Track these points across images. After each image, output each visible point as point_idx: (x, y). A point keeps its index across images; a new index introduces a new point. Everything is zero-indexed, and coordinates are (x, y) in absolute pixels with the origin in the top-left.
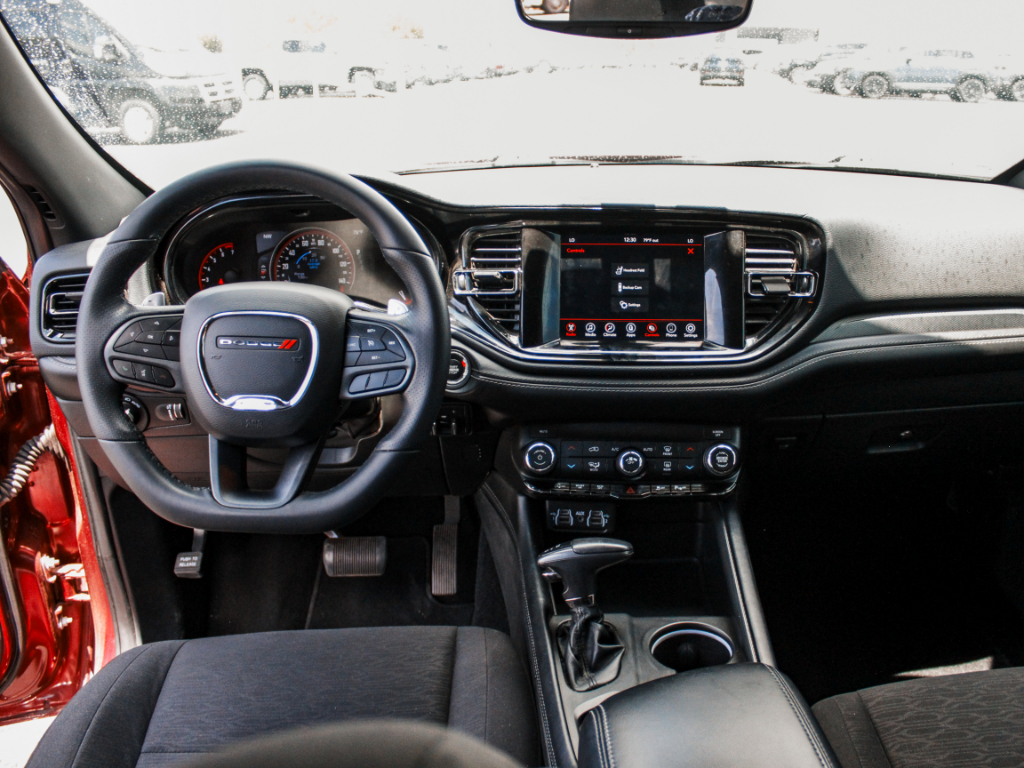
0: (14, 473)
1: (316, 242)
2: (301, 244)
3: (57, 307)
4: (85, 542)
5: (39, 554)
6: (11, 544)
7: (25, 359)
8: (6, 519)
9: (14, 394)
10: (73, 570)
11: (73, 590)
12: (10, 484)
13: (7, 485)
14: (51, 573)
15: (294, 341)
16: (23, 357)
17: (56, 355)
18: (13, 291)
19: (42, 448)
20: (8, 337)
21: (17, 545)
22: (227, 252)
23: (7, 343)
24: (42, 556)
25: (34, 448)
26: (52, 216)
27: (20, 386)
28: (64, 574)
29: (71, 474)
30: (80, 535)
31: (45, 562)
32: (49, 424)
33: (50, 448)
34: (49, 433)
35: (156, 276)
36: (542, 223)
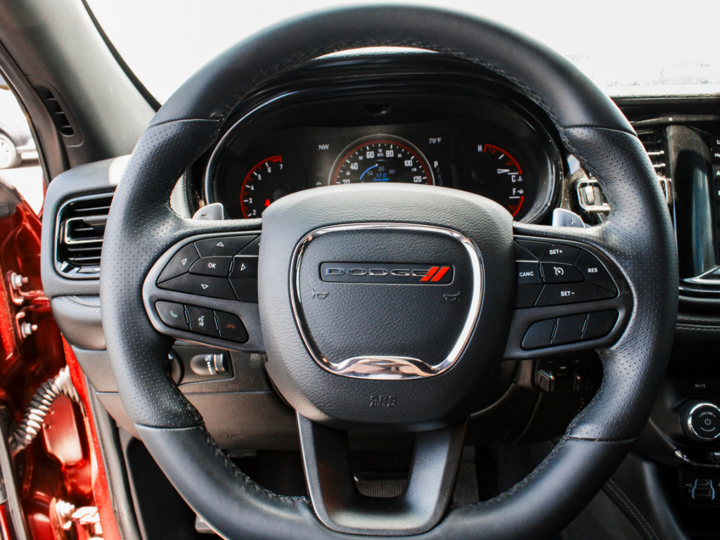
0: (28, 419)
1: (384, 152)
2: (364, 155)
3: (73, 235)
4: (101, 491)
5: (54, 500)
6: (26, 490)
7: (40, 298)
8: (21, 466)
9: (29, 336)
10: (87, 514)
11: (88, 534)
12: (24, 431)
13: (21, 432)
14: (67, 518)
15: (445, 268)
16: (37, 296)
17: (71, 295)
18: (28, 226)
19: (58, 392)
20: (23, 276)
21: (32, 492)
22: (275, 166)
23: (22, 282)
24: (57, 501)
25: (48, 391)
26: (70, 131)
27: (35, 327)
28: (78, 519)
29: (86, 420)
30: (96, 484)
31: (61, 508)
32: (64, 366)
33: (65, 392)
34: (64, 376)
35: (193, 194)
36: (694, 118)
